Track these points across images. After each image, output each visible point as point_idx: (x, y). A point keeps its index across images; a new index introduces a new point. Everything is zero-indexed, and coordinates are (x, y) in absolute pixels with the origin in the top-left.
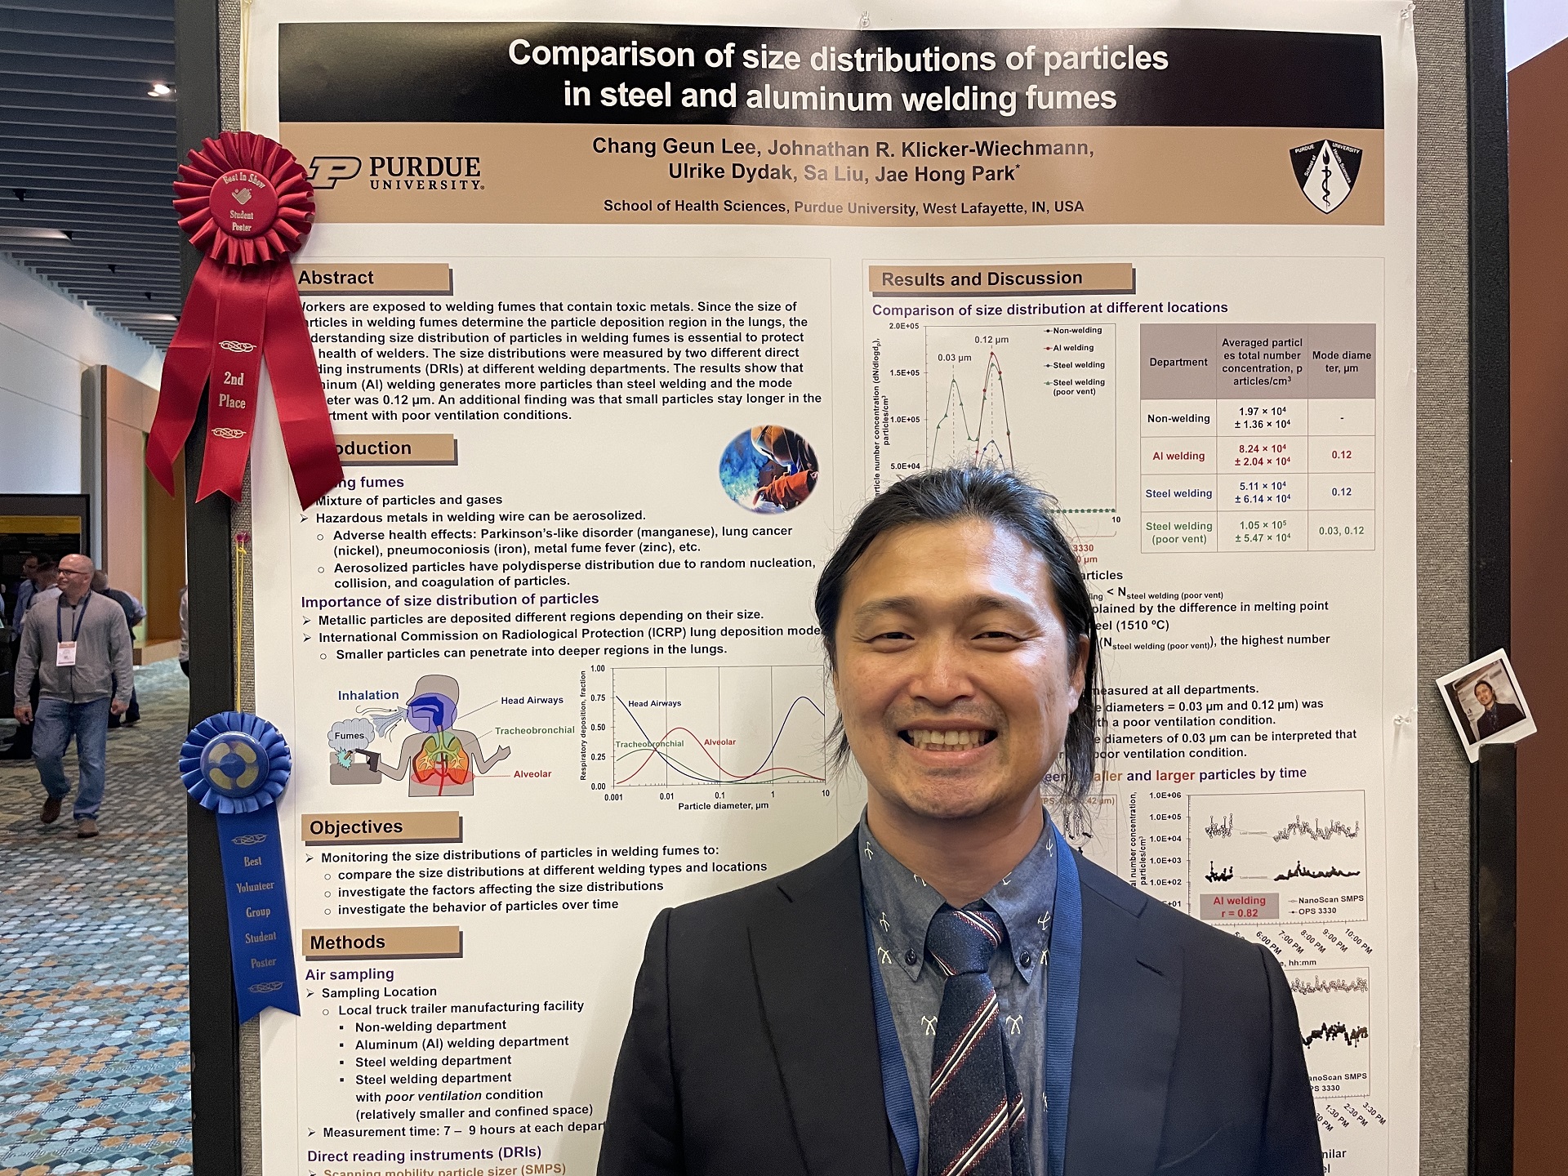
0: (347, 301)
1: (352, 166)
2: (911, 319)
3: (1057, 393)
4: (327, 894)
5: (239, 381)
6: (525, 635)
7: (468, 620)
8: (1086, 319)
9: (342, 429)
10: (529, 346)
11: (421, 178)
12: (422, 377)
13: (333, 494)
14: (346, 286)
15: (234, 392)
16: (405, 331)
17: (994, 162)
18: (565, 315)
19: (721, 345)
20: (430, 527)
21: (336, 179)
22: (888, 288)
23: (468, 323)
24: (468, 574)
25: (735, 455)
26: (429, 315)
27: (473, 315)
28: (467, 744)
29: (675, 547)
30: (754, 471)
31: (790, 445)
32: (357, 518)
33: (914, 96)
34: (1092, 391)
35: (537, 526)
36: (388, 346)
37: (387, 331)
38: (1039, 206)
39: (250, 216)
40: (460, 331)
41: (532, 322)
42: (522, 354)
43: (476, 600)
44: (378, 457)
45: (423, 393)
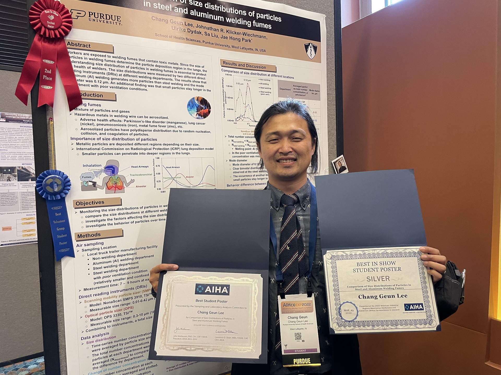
0: (83, 52)
1: (83, 14)
2: (230, 73)
3: (262, 94)
4: (82, 222)
5: (50, 72)
6: (137, 149)
7: (121, 145)
8: (267, 77)
9: (81, 88)
10: (136, 70)
11: (104, 20)
12: (106, 76)
13: (79, 107)
14: (82, 48)
15: (48, 75)
16: (100, 62)
17: (246, 38)
18: (146, 63)
19: (187, 75)
20: (109, 118)
21: (78, 16)
22: (224, 65)
23: (118, 62)
24: (120, 132)
25: (191, 103)
26: (107, 58)
27: (120, 60)
28: (121, 179)
29: (177, 126)
30: (196, 108)
31: (204, 102)
32: (87, 115)
33: (228, 19)
34: (269, 94)
35: (140, 119)
36: (95, 66)
37: (95, 62)
38: (257, 50)
39: (54, 24)
40: (116, 64)
41: (137, 63)
42: (134, 72)
43: (123, 139)
44: (93, 98)
45: (106, 80)
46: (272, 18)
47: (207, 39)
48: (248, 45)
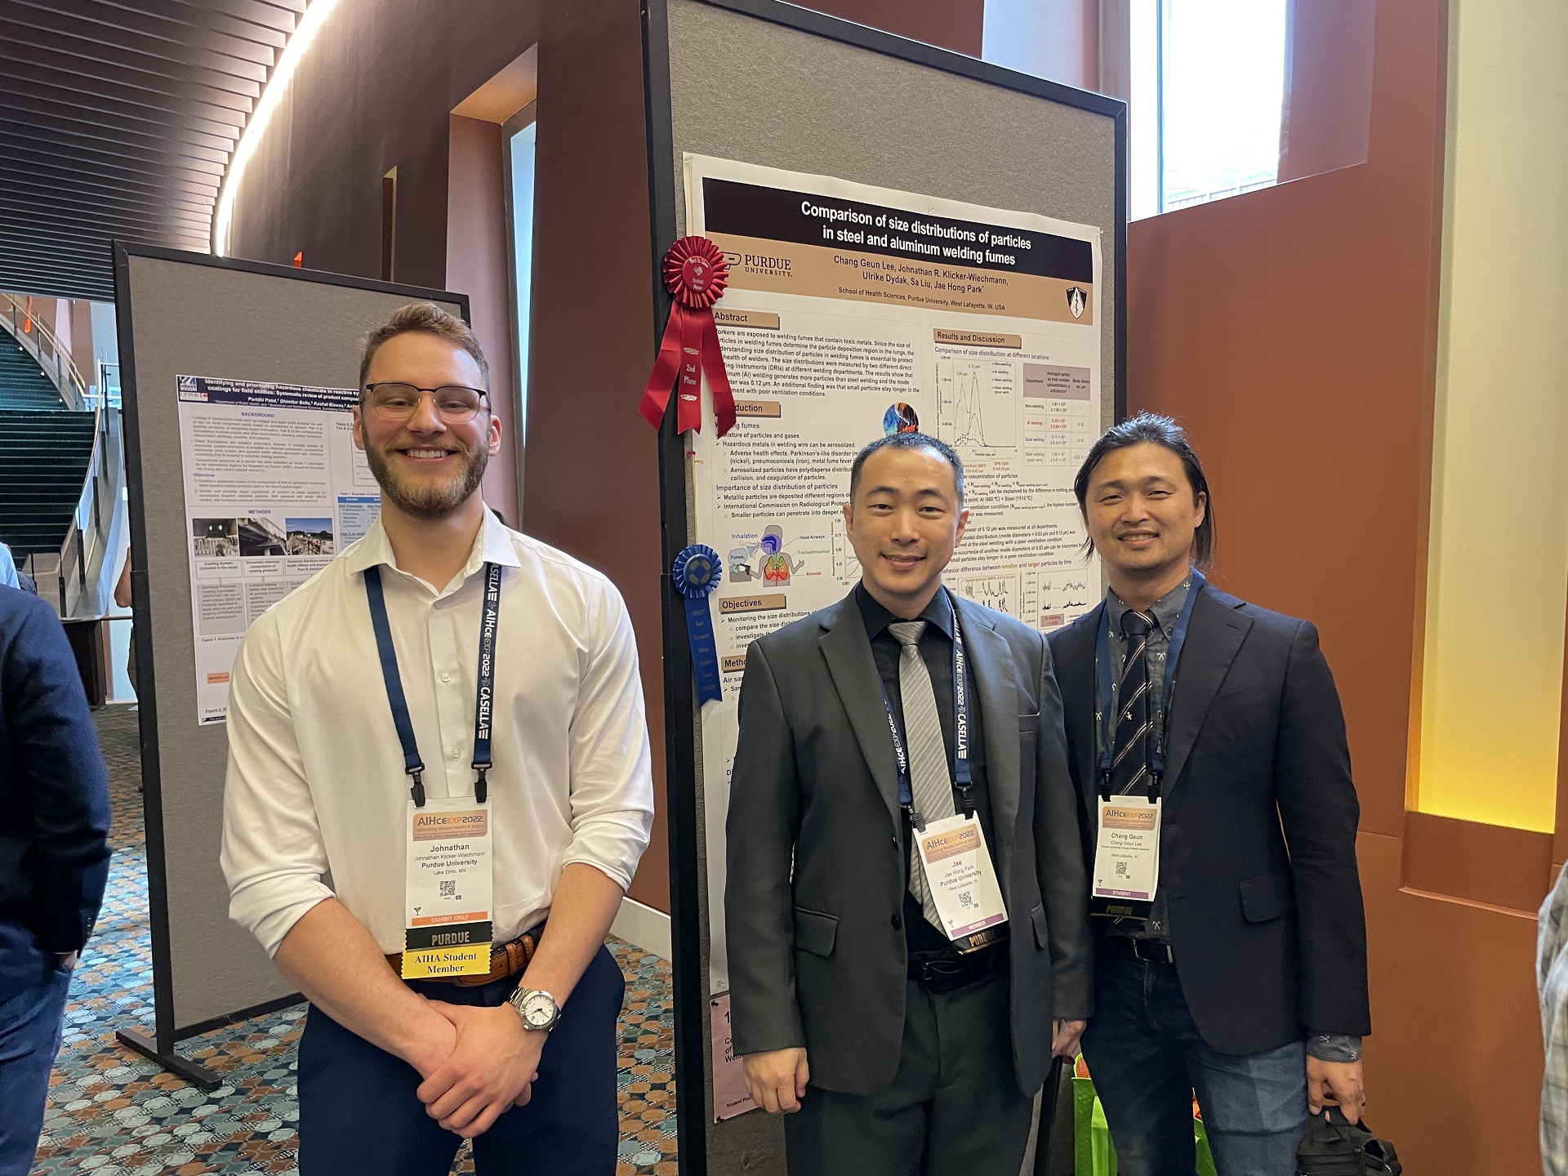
0: (736, 329)
1: (737, 258)
2: (948, 355)
3: (996, 392)
4: (731, 639)
5: (693, 370)
6: (808, 504)
7: (787, 497)
8: (1005, 359)
9: (736, 396)
10: (810, 358)
11: (766, 268)
12: (767, 372)
13: (733, 430)
14: (735, 322)
15: (691, 375)
16: (760, 347)
17: (975, 284)
18: (824, 344)
19: (883, 362)
20: (770, 449)
21: (730, 265)
22: (940, 339)
23: (786, 345)
24: (786, 474)
25: (889, 416)
26: (771, 340)
27: (788, 341)
28: (786, 559)
30: (896, 424)
31: (908, 412)
32: (740, 444)
33: (947, 249)
34: (1008, 392)
35: (813, 450)
36: (753, 355)
37: (753, 347)
38: (990, 306)
39: (702, 282)
40: (783, 349)
41: (811, 346)
42: (807, 362)
43: (789, 487)
44: (749, 413)
45: (767, 380)
46: (1016, 243)
47: (916, 291)
48: (976, 298)
